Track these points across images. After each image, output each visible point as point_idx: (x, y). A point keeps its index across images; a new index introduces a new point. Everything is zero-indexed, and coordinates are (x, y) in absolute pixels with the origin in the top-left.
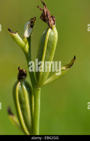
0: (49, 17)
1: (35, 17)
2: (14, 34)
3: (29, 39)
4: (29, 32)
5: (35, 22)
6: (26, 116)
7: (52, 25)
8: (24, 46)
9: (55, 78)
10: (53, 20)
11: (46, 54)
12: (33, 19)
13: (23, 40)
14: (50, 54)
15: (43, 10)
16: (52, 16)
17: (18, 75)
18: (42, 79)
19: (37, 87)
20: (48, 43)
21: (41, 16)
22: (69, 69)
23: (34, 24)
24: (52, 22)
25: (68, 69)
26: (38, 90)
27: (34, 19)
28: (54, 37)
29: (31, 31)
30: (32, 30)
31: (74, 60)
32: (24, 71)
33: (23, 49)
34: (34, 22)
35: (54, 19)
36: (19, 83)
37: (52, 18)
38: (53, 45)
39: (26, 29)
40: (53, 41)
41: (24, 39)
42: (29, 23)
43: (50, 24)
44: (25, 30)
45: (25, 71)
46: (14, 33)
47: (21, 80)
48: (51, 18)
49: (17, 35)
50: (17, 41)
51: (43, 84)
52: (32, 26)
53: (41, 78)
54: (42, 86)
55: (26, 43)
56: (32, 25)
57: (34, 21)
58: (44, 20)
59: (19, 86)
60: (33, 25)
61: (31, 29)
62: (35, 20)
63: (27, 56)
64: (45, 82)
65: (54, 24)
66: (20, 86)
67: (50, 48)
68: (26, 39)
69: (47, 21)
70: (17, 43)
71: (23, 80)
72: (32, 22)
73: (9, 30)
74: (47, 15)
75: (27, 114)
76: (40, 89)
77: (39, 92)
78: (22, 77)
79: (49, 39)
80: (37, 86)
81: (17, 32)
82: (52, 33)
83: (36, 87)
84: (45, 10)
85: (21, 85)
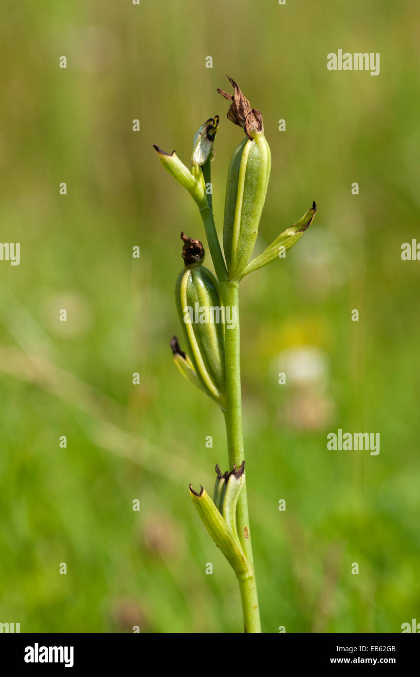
0: (246, 113)
1: (217, 116)
2: (168, 158)
3: (205, 168)
4: (204, 152)
5: (218, 127)
6: (207, 349)
7: (254, 132)
8: (192, 184)
9: (270, 257)
10: (257, 120)
11: (244, 200)
12: (213, 120)
13: (191, 171)
14: (254, 200)
15: (233, 98)
16: (253, 111)
17: (183, 254)
18: (239, 259)
19: (229, 280)
20: (247, 174)
21: (229, 113)
22: (302, 233)
23: (216, 132)
24: (255, 124)
25: (298, 232)
26: (233, 286)
27: (216, 120)
28: (260, 158)
29: (208, 148)
30: (212, 146)
31: (313, 211)
32: (197, 242)
33: (192, 191)
34: (215, 128)
35: (260, 117)
36: (188, 273)
37: (255, 116)
38: (258, 179)
39: (197, 143)
40: (259, 169)
41: (193, 168)
42: (203, 130)
43: (248, 129)
44: (196, 147)
45: (200, 243)
46: (167, 154)
47: (193, 265)
48: (252, 115)
49: (174, 160)
50: (175, 172)
51: (241, 270)
52: (211, 138)
53: (235, 256)
54: (240, 275)
55: (197, 177)
56: (211, 134)
57: (214, 126)
58: (237, 122)
59: (188, 280)
60: (214, 135)
61: (209, 144)
62: (218, 121)
63: (203, 209)
64: (246, 266)
65: (260, 128)
66: (191, 280)
67: (251, 185)
68: (198, 168)
69: (241, 123)
70: (176, 177)
71: (196, 264)
72: (210, 128)
73: (157, 148)
74: (241, 110)
75: (210, 346)
76: (236, 284)
77: (236, 292)
78: (192, 258)
79: (247, 165)
80: (229, 277)
81: (174, 151)
82: (256, 151)
83: (227, 279)
84: (237, 98)
85: (193, 276)
